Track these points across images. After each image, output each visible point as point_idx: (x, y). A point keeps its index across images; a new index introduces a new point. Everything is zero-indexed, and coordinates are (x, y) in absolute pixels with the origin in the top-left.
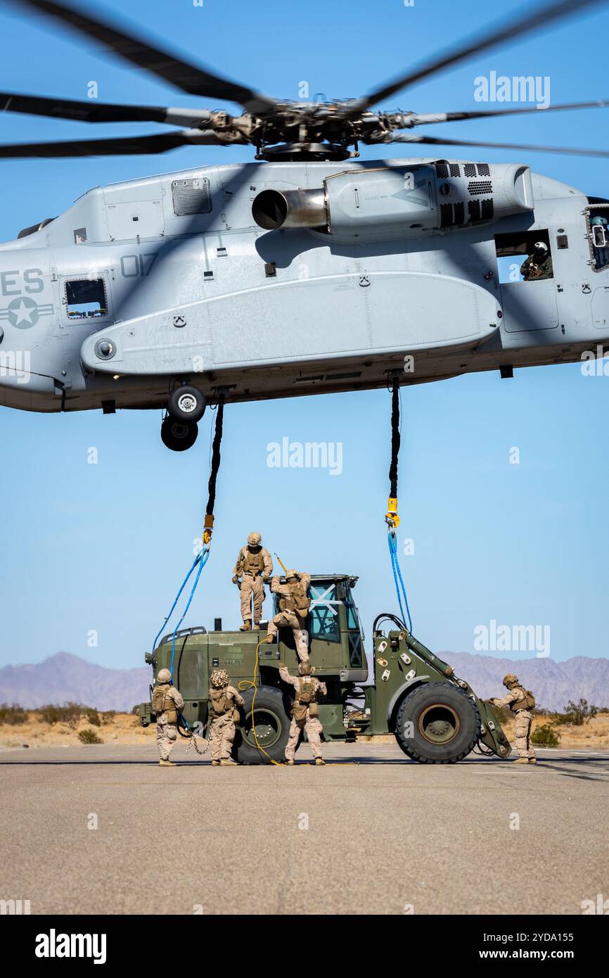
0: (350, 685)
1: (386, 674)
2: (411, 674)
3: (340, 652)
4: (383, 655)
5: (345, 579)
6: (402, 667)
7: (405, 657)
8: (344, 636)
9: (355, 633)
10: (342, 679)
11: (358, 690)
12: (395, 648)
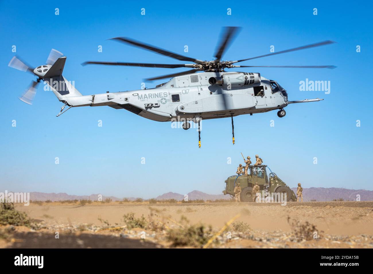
0: (265, 187)
1: (273, 184)
2: (278, 185)
3: (264, 180)
4: (272, 181)
5: (265, 166)
6: (276, 183)
7: (277, 181)
8: (264, 177)
9: (267, 176)
10: (264, 186)
11: (267, 188)
12: (274, 179)
